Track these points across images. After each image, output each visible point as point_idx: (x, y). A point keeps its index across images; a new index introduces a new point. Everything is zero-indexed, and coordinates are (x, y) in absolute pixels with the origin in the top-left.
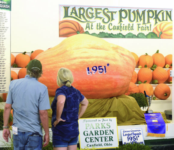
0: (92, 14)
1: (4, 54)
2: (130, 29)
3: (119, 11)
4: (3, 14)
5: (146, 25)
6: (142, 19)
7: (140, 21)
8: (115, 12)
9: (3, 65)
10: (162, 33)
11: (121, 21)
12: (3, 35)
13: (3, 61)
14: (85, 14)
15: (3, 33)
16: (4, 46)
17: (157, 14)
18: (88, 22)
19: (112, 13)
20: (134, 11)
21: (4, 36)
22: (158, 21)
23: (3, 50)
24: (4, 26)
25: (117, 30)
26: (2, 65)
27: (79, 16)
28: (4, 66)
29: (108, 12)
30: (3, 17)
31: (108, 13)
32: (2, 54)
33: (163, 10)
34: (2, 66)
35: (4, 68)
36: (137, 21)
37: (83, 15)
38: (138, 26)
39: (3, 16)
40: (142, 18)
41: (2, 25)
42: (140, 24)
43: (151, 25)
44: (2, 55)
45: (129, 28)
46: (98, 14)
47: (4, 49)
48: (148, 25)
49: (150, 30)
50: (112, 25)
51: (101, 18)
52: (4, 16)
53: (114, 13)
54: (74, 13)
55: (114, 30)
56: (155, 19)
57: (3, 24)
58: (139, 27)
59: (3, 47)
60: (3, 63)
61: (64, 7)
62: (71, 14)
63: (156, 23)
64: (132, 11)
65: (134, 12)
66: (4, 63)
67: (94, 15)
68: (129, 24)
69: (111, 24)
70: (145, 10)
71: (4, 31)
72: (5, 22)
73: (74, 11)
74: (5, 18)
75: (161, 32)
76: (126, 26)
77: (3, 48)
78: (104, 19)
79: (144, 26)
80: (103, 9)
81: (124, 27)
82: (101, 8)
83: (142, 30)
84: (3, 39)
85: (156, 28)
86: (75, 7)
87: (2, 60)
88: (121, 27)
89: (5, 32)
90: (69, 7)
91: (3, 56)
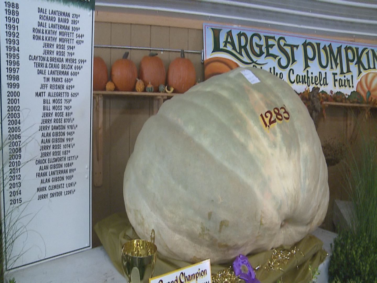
0: (260, 46)
1: (73, 142)
2: (322, 82)
3: (303, 44)
4: (70, 19)
5: (345, 77)
6: (338, 64)
7: (336, 67)
8: (297, 47)
9: (69, 174)
10: (370, 94)
11: (307, 66)
12: (69, 84)
13: (70, 162)
14: (248, 47)
15: (69, 77)
16: (72, 117)
17: (359, 54)
18: (254, 64)
19: (292, 47)
20: (325, 46)
21: (72, 87)
22: (362, 69)
23: (70, 130)
24: (73, 57)
25: (303, 83)
26: (65, 175)
27: (238, 51)
28: (71, 177)
29: (285, 45)
30: (71, 29)
31: (286, 48)
32: (66, 143)
33: (366, 48)
34: (67, 178)
35: (71, 185)
36: (332, 68)
37: (245, 47)
38: (334, 77)
39: (70, 24)
40: (338, 61)
41: (66, 54)
42: (336, 74)
43: (352, 76)
44: (65, 147)
45: (320, 81)
46: (270, 49)
47: (72, 127)
48: (348, 76)
49: (353, 87)
50: (293, 73)
51: (275, 57)
52: (74, 26)
53: (295, 49)
54: (229, 42)
55: (297, 83)
56: (357, 65)
57: (71, 51)
58: (335, 80)
59: (69, 120)
60: (68, 168)
61: (212, 29)
62: (225, 46)
63: (360, 72)
64: (322, 46)
65: (325, 48)
66: (73, 167)
67: (264, 50)
68: (320, 73)
69: (291, 71)
70: (341, 46)
71: (73, 70)
72: (75, 44)
73: (229, 40)
74: (75, 33)
75: (369, 91)
76: (315, 77)
77: (70, 124)
78: (280, 59)
79: (342, 77)
80: (277, 38)
81: (312, 77)
82: (274, 37)
83: (340, 86)
84: (70, 97)
85: (360, 83)
86: (231, 31)
87: (67, 162)
88: (308, 78)
89: (75, 74)
90: (221, 30)
91: (68, 149)
